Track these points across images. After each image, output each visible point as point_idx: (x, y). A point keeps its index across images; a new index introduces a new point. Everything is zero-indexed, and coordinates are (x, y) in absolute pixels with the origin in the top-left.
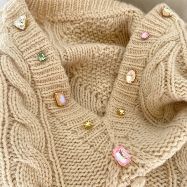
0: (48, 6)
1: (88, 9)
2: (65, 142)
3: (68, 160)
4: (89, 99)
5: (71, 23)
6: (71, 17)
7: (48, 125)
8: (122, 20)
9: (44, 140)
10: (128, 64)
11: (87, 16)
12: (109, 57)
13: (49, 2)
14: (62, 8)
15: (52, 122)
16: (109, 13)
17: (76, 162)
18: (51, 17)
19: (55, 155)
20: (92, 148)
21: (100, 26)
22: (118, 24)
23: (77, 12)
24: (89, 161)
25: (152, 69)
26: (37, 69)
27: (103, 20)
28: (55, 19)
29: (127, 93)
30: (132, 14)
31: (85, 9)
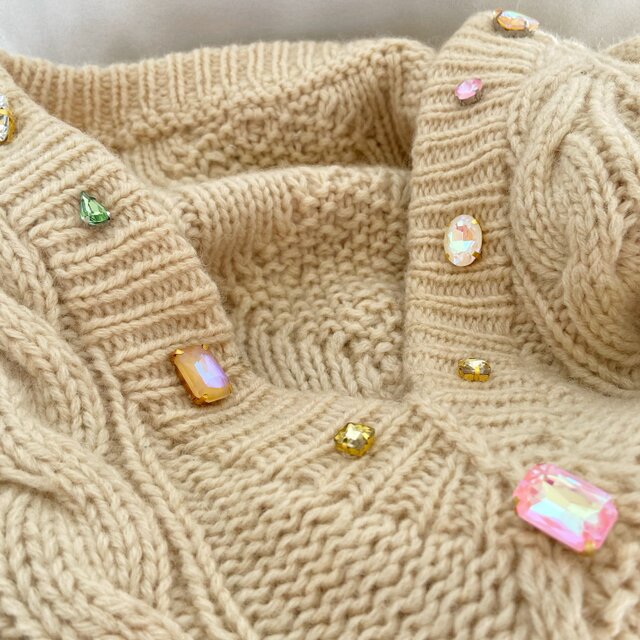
0: (92, 98)
1: (238, 80)
2: (264, 539)
3: (304, 616)
4: (321, 367)
5: (186, 136)
6: (181, 115)
7: (169, 487)
8: (367, 87)
9: (163, 547)
10: (436, 202)
11: (238, 98)
12: (354, 205)
13: (92, 83)
14: (142, 92)
15: (181, 474)
16: (317, 73)
17: (348, 615)
18: (108, 132)
19: (232, 608)
20: (405, 523)
21: (294, 124)
22: (355, 105)
23: (200, 95)
24: (413, 588)
25: (540, 170)
26: (76, 260)
27: (298, 100)
28: (123, 137)
29: (469, 307)
30: (398, 57)
31: (225, 81)
